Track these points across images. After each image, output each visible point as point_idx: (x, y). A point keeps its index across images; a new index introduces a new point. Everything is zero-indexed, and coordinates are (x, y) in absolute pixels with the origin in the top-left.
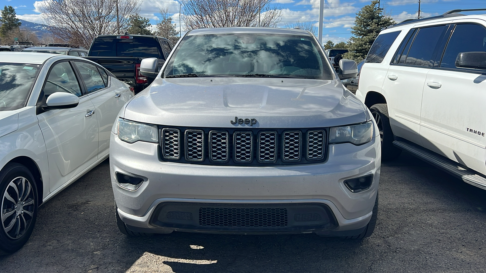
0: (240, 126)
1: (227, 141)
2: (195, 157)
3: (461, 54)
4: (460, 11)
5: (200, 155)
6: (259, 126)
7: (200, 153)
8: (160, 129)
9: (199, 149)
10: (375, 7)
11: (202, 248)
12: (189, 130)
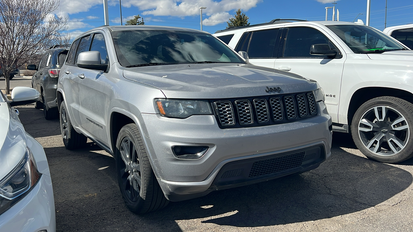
0: (272, 94)
1: (266, 105)
2: (246, 122)
3: (313, 46)
4: (279, 20)
5: (250, 120)
6: (283, 93)
7: (250, 118)
8: (212, 102)
9: (248, 114)
10: (138, 21)
11: (212, 206)
12: (238, 100)
